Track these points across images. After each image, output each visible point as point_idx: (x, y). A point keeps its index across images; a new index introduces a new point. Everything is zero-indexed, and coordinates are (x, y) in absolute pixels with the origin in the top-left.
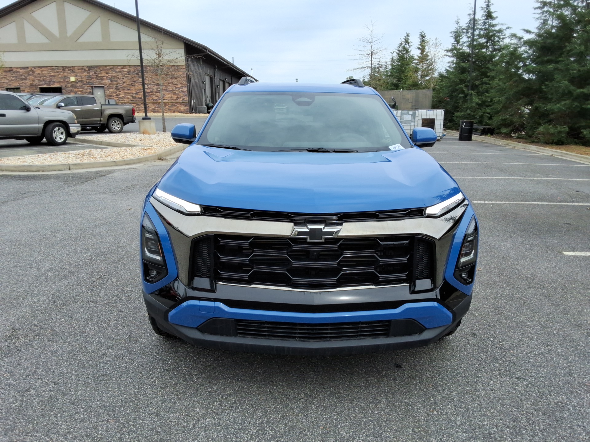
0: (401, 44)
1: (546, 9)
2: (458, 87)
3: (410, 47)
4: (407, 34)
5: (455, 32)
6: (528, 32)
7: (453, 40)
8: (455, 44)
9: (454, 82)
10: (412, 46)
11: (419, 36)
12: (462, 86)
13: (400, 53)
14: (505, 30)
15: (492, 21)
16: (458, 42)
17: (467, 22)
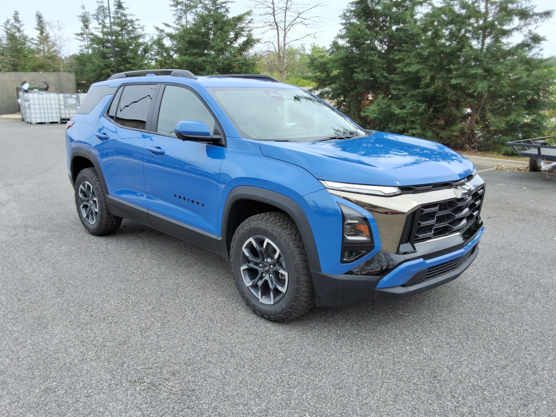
0: (8, 21)
1: (179, 7)
2: (104, 72)
3: (21, 26)
4: (15, 11)
5: (82, 17)
6: (167, 25)
7: (82, 25)
8: (84, 28)
9: (99, 66)
10: (24, 25)
11: (35, 16)
12: (108, 70)
13: (9, 32)
14: (136, 21)
15: (123, 11)
16: (87, 27)
17: (96, 9)
